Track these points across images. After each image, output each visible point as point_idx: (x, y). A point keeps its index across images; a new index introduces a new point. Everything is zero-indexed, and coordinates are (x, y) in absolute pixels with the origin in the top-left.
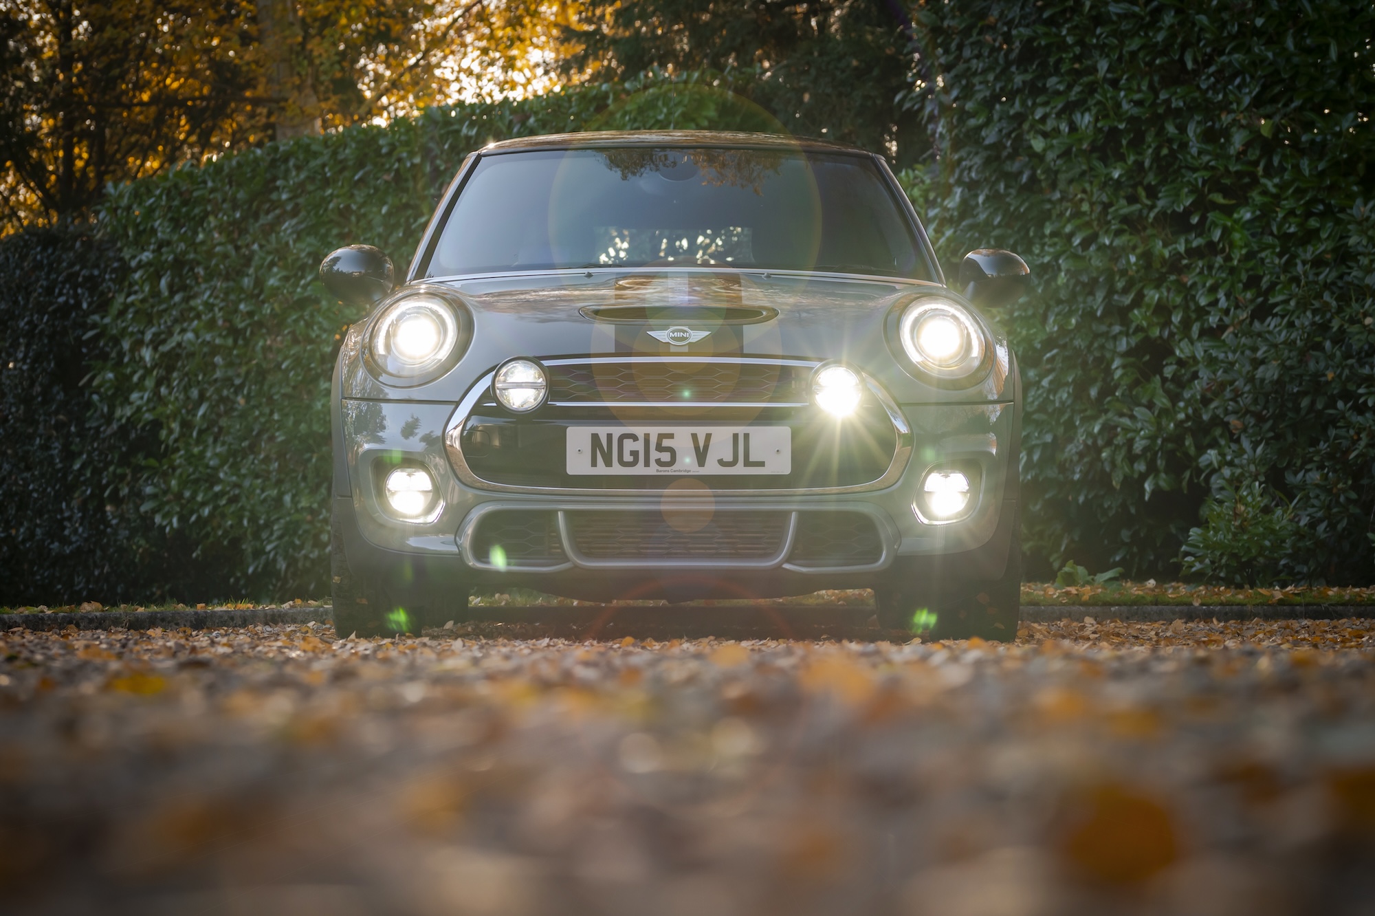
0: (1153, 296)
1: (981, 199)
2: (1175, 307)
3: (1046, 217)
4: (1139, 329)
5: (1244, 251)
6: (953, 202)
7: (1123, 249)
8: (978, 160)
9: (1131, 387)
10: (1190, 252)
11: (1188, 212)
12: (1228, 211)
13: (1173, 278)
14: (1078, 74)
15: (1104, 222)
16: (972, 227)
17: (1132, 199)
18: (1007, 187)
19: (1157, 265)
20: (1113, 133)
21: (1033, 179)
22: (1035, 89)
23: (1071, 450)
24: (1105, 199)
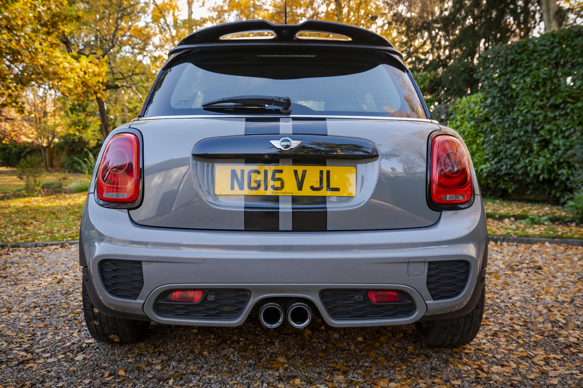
0: (547, 127)
1: (496, 101)
2: (554, 130)
3: (514, 105)
4: (541, 136)
5: (578, 115)
6: (489, 101)
7: (538, 114)
8: (496, 91)
9: (538, 151)
10: (561, 115)
11: (560, 104)
12: (573, 103)
13: (553, 122)
14: (527, 67)
15: (533, 106)
16: (494, 108)
17: (542, 100)
18: (504, 97)
19: (548, 118)
20: (538, 82)
21: (512, 96)
22: (514, 72)
23: (518, 166)
24: (533, 100)
